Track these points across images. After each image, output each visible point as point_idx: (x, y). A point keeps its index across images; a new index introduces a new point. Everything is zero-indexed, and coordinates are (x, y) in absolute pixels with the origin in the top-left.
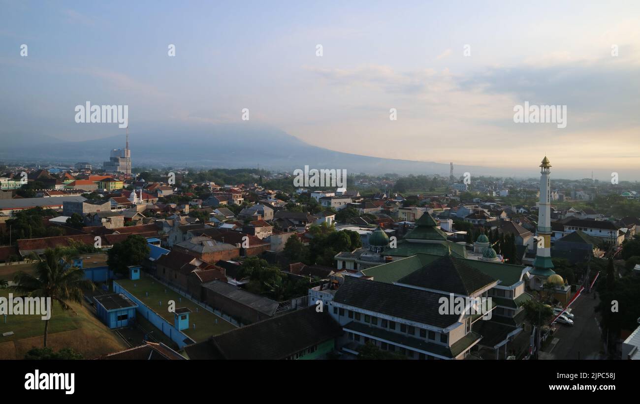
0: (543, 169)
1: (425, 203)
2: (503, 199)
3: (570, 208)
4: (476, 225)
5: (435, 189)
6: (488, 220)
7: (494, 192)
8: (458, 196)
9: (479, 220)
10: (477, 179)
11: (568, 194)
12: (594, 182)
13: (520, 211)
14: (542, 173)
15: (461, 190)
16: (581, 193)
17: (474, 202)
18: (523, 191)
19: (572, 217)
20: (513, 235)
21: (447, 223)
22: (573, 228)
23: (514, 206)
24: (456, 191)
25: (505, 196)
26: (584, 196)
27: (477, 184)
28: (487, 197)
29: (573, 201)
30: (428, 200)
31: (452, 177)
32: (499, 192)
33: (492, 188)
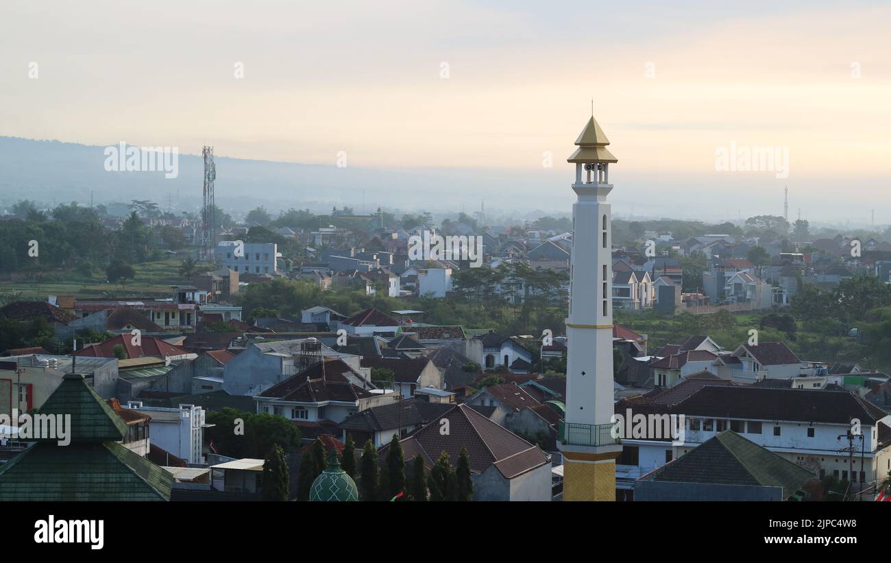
0: (584, 172)
1: (85, 334)
2: (428, 308)
3: (700, 340)
4: (308, 430)
5: (136, 267)
6: (361, 404)
7: (392, 280)
8: (236, 300)
9: (321, 403)
10: (323, 221)
11: (692, 283)
12: (791, 231)
13: (499, 360)
14: (578, 188)
15: (252, 271)
16: (741, 276)
17: (305, 327)
18: (513, 270)
19: (706, 375)
20: (463, 464)
21: (177, 422)
22: (708, 426)
23: (475, 338)
24: (226, 279)
25: (440, 294)
26: (753, 288)
27: (319, 242)
28: (364, 301)
29: (711, 310)
30: (97, 321)
31: (211, 216)
32: (413, 278)
33: (384, 260)
